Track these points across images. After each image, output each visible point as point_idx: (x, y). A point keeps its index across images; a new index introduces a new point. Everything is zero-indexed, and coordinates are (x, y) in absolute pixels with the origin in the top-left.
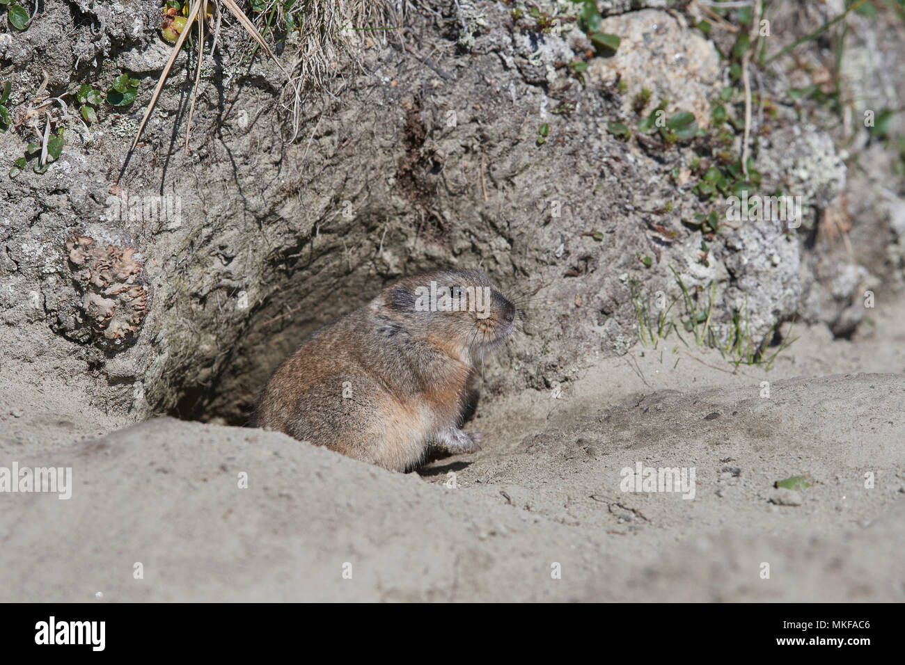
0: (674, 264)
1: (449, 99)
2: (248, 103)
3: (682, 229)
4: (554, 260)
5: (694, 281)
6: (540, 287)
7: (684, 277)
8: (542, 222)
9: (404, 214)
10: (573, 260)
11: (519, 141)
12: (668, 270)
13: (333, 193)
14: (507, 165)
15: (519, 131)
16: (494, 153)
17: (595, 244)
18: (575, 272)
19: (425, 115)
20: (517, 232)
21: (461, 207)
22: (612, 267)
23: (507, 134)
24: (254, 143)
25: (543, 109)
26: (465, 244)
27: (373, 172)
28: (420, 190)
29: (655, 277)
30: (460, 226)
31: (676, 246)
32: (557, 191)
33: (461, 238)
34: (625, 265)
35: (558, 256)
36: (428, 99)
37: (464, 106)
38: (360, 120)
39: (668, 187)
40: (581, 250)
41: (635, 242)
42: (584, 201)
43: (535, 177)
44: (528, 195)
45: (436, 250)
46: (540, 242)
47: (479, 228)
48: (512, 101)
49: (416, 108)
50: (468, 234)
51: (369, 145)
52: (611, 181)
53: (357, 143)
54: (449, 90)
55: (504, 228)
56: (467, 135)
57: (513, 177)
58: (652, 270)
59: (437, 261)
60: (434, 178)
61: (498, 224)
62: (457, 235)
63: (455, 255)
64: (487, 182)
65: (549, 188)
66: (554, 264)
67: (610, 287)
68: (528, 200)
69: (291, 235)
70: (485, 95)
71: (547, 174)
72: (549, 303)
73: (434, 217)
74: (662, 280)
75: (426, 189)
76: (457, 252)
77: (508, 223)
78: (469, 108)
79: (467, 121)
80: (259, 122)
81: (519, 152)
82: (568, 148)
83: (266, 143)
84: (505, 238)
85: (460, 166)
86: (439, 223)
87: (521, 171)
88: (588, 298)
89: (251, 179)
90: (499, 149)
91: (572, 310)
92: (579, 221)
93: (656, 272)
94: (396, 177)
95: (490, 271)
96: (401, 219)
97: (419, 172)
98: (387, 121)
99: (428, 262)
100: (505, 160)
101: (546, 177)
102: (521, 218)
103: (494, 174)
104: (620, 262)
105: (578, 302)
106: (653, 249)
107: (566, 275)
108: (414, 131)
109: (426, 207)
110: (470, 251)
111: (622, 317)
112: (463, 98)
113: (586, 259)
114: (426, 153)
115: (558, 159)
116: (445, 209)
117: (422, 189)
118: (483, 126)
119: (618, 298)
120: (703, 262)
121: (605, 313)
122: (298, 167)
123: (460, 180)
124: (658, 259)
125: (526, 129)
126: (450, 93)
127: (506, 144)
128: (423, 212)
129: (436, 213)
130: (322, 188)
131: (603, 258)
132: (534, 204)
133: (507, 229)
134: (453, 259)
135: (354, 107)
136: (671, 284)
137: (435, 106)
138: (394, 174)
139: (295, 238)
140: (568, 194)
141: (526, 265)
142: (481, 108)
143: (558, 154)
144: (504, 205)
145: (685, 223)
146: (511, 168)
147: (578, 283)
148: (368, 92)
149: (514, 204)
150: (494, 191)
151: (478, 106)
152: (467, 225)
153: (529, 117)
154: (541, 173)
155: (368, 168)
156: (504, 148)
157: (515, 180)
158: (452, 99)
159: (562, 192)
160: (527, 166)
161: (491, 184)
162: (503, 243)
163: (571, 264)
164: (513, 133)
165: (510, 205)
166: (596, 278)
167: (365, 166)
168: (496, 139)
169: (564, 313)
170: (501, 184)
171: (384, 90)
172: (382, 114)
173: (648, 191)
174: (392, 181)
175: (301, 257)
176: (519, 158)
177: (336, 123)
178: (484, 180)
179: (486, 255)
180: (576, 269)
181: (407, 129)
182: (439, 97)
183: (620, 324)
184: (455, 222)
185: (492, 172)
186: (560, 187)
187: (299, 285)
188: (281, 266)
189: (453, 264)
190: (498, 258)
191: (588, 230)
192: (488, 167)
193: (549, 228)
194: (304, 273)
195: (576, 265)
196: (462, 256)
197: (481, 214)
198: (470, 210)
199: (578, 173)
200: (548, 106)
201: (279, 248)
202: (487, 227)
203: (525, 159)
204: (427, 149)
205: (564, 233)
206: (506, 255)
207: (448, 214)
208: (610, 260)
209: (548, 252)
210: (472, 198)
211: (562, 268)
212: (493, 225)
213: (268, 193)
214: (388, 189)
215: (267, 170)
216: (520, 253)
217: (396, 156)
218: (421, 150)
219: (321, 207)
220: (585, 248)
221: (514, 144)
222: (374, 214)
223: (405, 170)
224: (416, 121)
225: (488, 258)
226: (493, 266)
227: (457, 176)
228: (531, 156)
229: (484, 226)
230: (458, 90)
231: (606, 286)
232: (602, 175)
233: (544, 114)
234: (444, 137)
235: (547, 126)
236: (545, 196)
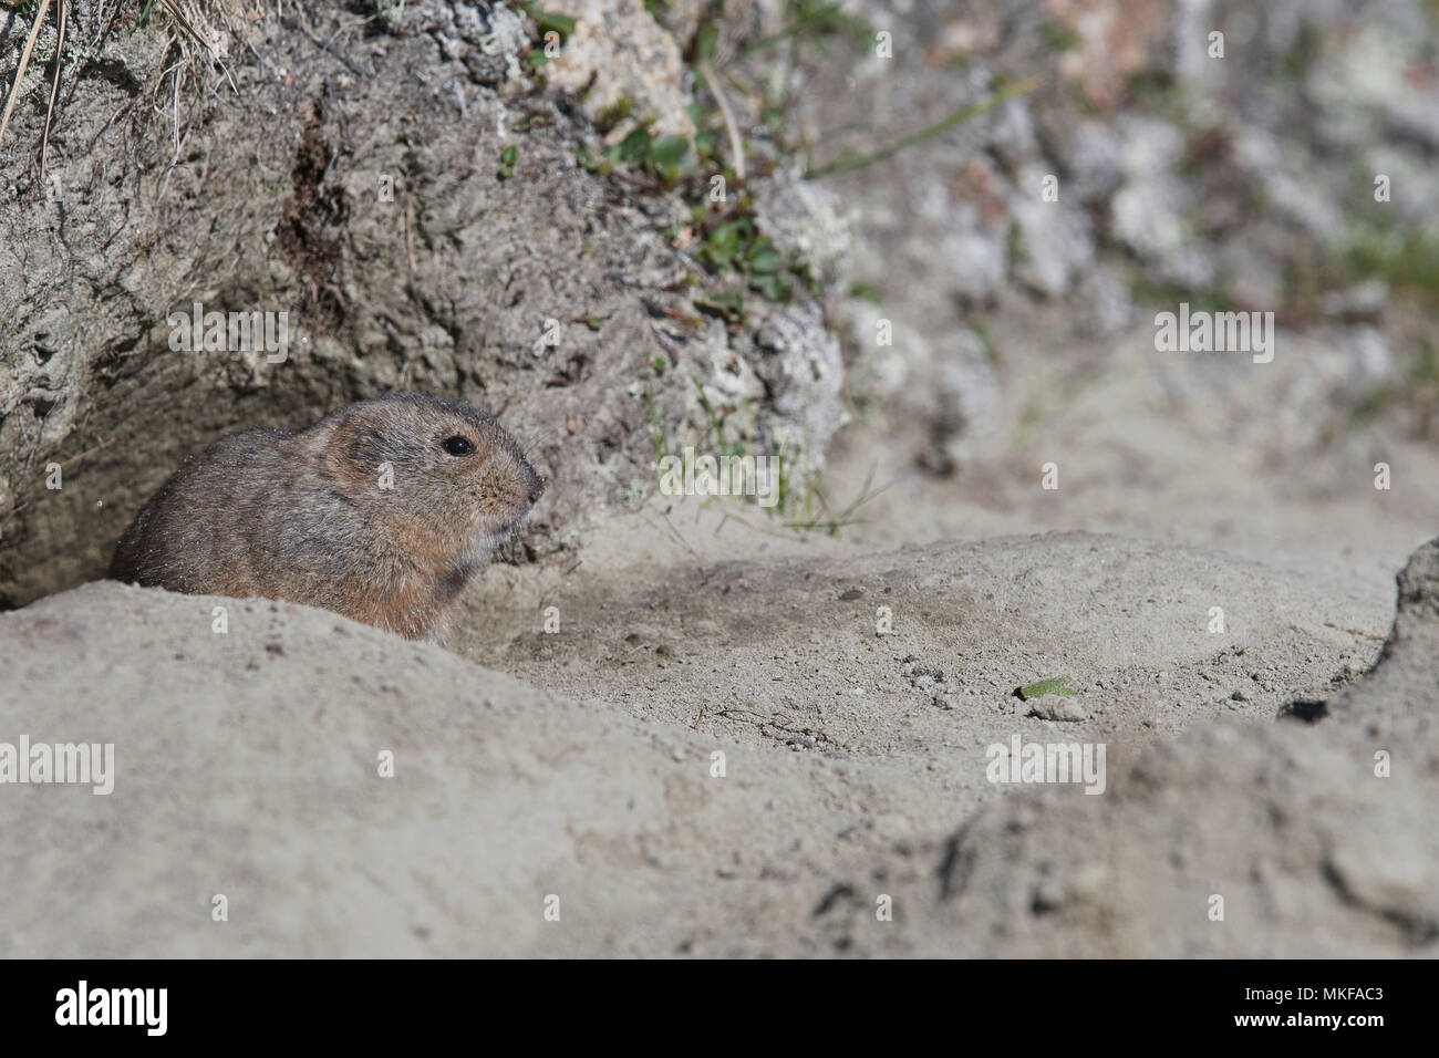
0: (697, 370)
1: (364, 106)
2: (92, 105)
3: (696, 314)
4: (530, 360)
5: (723, 399)
6: (507, 403)
7: (709, 392)
8: (509, 300)
9: (284, 290)
10: (559, 361)
11: (471, 172)
12: (689, 381)
13: (196, 252)
14: (453, 211)
15: (471, 155)
16: (429, 192)
17: (590, 337)
18: (563, 379)
19: (329, 131)
20: (467, 317)
21: (375, 278)
22: (611, 373)
23: (454, 162)
24: (97, 172)
25: (500, 126)
26: (377, 337)
27: (249, 221)
28: (311, 251)
29: (669, 391)
30: (370, 308)
31: (693, 342)
32: (529, 253)
33: (372, 328)
34: (631, 370)
35: (537, 354)
36: (334, 106)
37: (387, 117)
38: (238, 137)
39: (666, 252)
40: (570, 345)
41: (638, 334)
42: (567, 270)
43: (494, 230)
44: (484, 260)
45: (330, 348)
46: (506, 333)
47: (402, 312)
48: (459, 111)
49: (316, 121)
50: (382, 321)
51: (246, 178)
52: (601, 239)
53: (229, 174)
54: (364, 90)
55: (443, 311)
56: (388, 163)
57: (458, 230)
58: (665, 378)
59: (329, 366)
60: (333, 232)
61: (436, 305)
62: (366, 323)
63: (360, 354)
64: (415, 240)
65: (517, 248)
66: (528, 367)
67: (616, 404)
68: (484, 266)
69: (134, 319)
70: (418, 100)
71: (514, 225)
72: (526, 427)
73: (330, 295)
74: (680, 395)
75: (320, 250)
76: (364, 348)
77: (453, 302)
78: (395, 120)
79: (392, 141)
80: (106, 136)
81: (471, 190)
82: (542, 186)
83: (115, 170)
84: (444, 326)
85: (374, 213)
86: (337, 303)
87: (472, 221)
88: (584, 421)
89: (91, 227)
90: (440, 186)
91: (564, 439)
92: (562, 300)
93: (671, 383)
94: (276, 232)
95: (416, 380)
96: (278, 297)
97: (312, 222)
98: (278, 139)
99: (314, 368)
100: (449, 204)
101: (512, 231)
102: (476, 296)
103: (427, 225)
104: (624, 365)
105: (572, 425)
106: (665, 347)
107: (550, 385)
108: (313, 156)
109: (318, 279)
110: (383, 348)
111: (636, 452)
112: (384, 105)
113: (580, 359)
114: (327, 192)
115: (527, 202)
116: (348, 282)
117: (315, 249)
118: (415, 148)
119: (629, 421)
120: (731, 369)
121: (608, 444)
122: (153, 209)
123: (375, 234)
124: (675, 364)
125: (480, 153)
126: (365, 97)
127: (450, 177)
128: (314, 288)
129: (335, 289)
130: (182, 244)
131: (601, 359)
132: (495, 273)
133: (450, 314)
134: (357, 363)
135: (230, 117)
136: (691, 402)
137: (345, 117)
138: (274, 225)
139: (140, 323)
140: (546, 257)
141: (482, 369)
142: (415, 120)
143: (527, 194)
144: (447, 274)
145: (701, 308)
146: (459, 216)
147: (568, 397)
148: (255, 91)
149: (464, 274)
150: (425, 253)
151: (410, 118)
152: (382, 308)
153: (484, 136)
154: (504, 224)
155: (245, 213)
156: (449, 184)
157: (463, 235)
158: (369, 105)
159: (537, 255)
160: (481, 214)
161: (421, 242)
162: (442, 336)
163: (557, 367)
164: (462, 161)
165: (455, 275)
166: (591, 390)
167: (239, 211)
168: (435, 170)
169: (551, 443)
170: (439, 241)
171: (278, 90)
172: (270, 127)
173: (639, 259)
174: (271, 236)
175: (133, 357)
176: (470, 200)
177: (207, 139)
178: (411, 236)
179: (411, 354)
180: (564, 375)
181: (303, 153)
182: (350, 103)
183: (632, 461)
184: (363, 301)
185: (424, 223)
186: (533, 246)
187: (120, 403)
188: (104, 370)
189: (354, 369)
190: (433, 359)
191: (577, 314)
192: (418, 216)
193: (518, 311)
194: (130, 383)
195: (564, 368)
196: (371, 358)
197: (409, 291)
198: (388, 284)
199: (557, 225)
200: (506, 121)
201: (113, 340)
202: (417, 311)
203: (480, 201)
204: (330, 186)
205: (541, 318)
206: (446, 354)
207: (352, 289)
208: (612, 360)
209: (520, 348)
210: (391, 265)
211: (542, 374)
212: (428, 308)
213: (114, 250)
214: (265, 249)
215: (114, 212)
216: (471, 351)
217: (281, 196)
218: (321, 188)
219: (181, 274)
220: (575, 342)
221: (463, 178)
222: (243, 289)
223: (292, 219)
224: (315, 142)
225: (416, 360)
226: (421, 372)
227: (371, 230)
228: (488, 197)
229: (411, 309)
230: (376, 92)
231: (609, 402)
232: (589, 230)
233: (502, 133)
234: (353, 166)
235: (514, 150)
236: (510, 260)
